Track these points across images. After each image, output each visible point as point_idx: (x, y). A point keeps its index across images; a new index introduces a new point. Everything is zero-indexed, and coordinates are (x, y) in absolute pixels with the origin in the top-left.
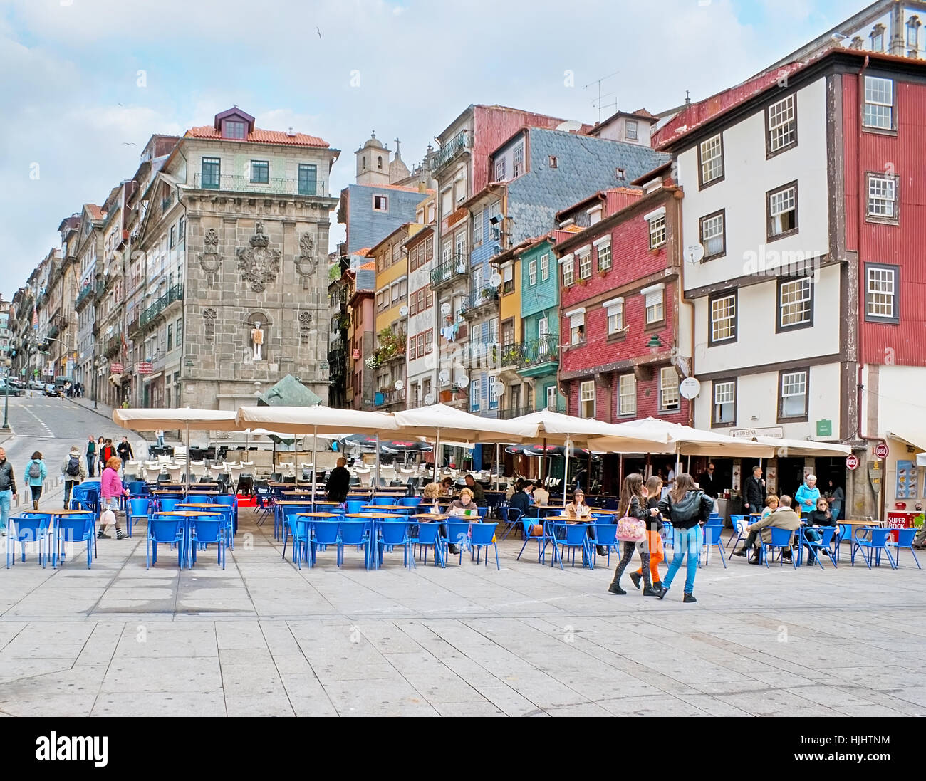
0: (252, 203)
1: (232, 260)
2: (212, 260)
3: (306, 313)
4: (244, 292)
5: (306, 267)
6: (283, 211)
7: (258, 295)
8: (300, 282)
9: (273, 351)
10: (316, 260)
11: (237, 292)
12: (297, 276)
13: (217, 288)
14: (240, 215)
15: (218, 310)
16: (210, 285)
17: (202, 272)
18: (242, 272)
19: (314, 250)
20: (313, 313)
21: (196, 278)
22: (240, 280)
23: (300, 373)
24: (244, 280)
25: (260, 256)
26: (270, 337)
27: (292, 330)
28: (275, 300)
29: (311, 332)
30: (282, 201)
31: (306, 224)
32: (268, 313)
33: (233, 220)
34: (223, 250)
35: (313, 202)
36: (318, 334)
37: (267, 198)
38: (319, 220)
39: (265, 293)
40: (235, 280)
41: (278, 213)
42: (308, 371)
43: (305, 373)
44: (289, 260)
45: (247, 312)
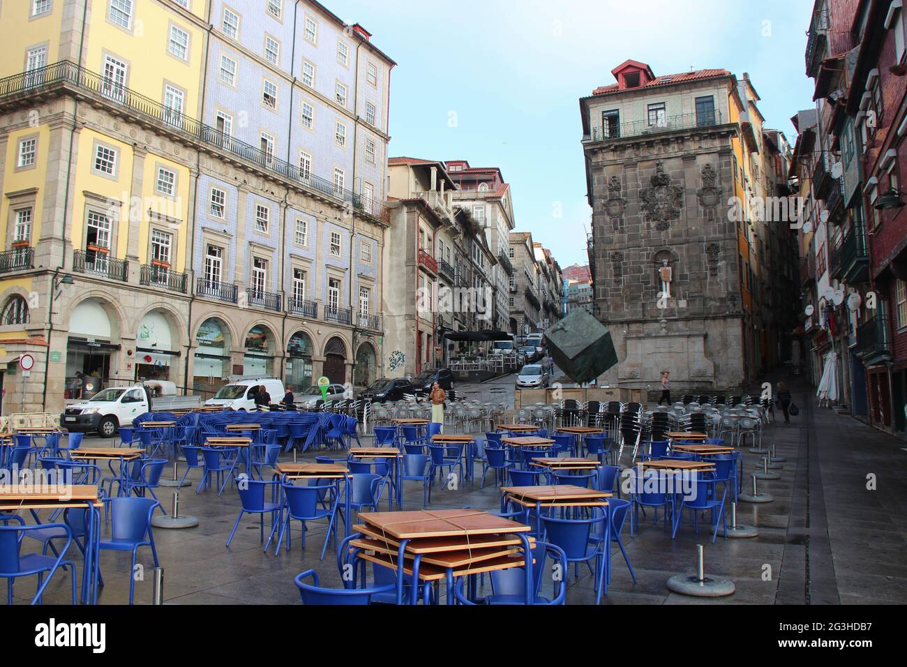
0: (650, 145)
1: (633, 203)
2: (616, 205)
3: (713, 245)
4: (649, 232)
5: (709, 198)
6: (681, 147)
7: (663, 233)
8: (705, 215)
9: (681, 287)
10: (720, 190)
11: (642, 233)
12: (701, 209)
13: (622, 231)
14: (639, 159)
15: (625, 252)
16: (616, 229)
17: (607, 218)
18: (646, 212)
19: (717, 180)
20: (721, 244)
21: (602, 224)
22: (644, 221)
23: (710, 306)
24: (648, 220)
25: (661, 194)
26: (678, 273)
27: (699, 264)
28: (680, 235)
29: (719, 264)
30: (678, 137)
31: (707, 156)
32: (674, 249)
33: (633, 164)
34: (625, 194)
35: (710, 132)
36: (727, 264)
37: (663, 137)
38: (719, 149)
39: (670, 230)
40: (639, 222)
41: (676, 150)
42: (718, 304)
43: (715, 307)
44: (691, 194)
45: (653, 251)
